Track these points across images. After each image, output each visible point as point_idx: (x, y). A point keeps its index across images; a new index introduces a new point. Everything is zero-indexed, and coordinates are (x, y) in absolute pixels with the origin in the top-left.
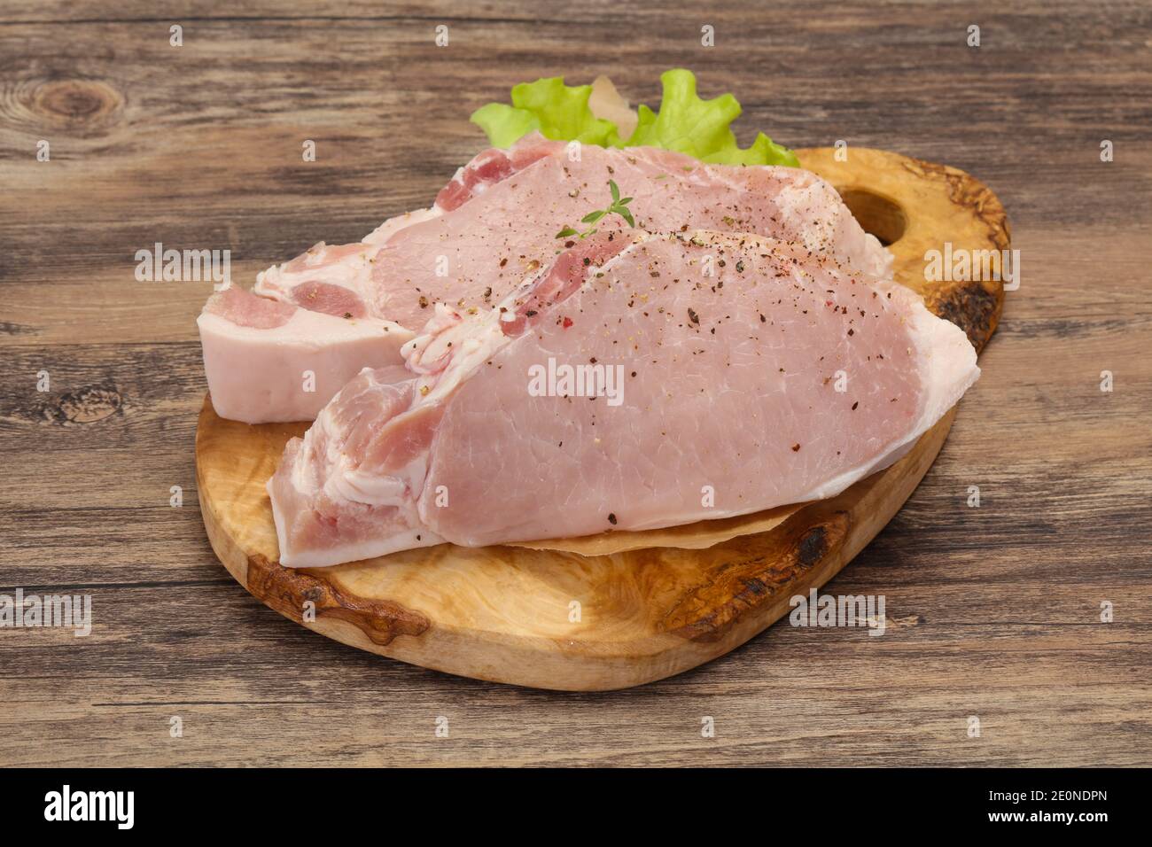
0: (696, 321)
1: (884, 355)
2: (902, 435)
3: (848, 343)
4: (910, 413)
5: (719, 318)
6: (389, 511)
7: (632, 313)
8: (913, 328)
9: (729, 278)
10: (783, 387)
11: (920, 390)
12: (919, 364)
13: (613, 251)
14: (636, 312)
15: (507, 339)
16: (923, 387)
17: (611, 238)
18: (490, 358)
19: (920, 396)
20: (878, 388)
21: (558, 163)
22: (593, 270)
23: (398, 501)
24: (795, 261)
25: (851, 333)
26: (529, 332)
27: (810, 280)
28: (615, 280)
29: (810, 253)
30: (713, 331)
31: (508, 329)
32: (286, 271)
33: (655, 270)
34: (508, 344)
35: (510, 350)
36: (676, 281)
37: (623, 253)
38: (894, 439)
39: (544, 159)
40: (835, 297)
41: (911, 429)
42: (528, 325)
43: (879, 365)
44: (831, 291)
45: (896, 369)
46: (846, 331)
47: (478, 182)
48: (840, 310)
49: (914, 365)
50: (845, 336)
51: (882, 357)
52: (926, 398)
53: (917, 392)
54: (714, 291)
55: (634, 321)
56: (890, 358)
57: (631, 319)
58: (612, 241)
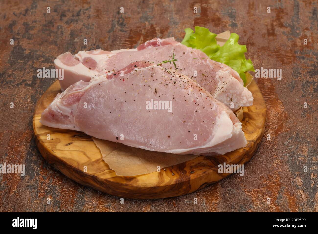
0: (156, 92)
1: (205, 122)
2: (201, 145)
3: (195, 114)
4: (205, 140)
5: (163, 94)
7: (141, 84)
8: (219, 117)
9: (171, 85)
10: (171, 119)
11: (211, 135)
12: (215, 128)
13: (144, 66)
14: (143, 84)
15: (106, 80)
16: (212, 134)
17: (145, 63)
18: (100, 83)
19: (211, 136)
20: (198, 129)
22: (136, 69)
23: (69, 115)
24: (192, 87)
25: (196, 111)
26: (113, 79)
27: (193, 92)
28: (141, 74)
29: (197, 86)
30: (159, 96)
31: (108, 77)
33: (153, 75)
34: (106, 81)
35: (106, 83)
36: (157, 80)
37: (147, 68)
38: (198, 145)
40: (198, 100)
41: (204, 145)
42: (113, 78)
43: (202, 123)
44: (197, 98)
45: (207, 127)
46: (196, 110)
48: (197, 104)
49: (213, 127)
50: (195, 112)
51: (203, 121)
52: (213, 138)
53: (210, 135)
54: (165, 86)
55: (141, 86)
56: (206, 123)
57: (140, 85)
58: (146, 64)
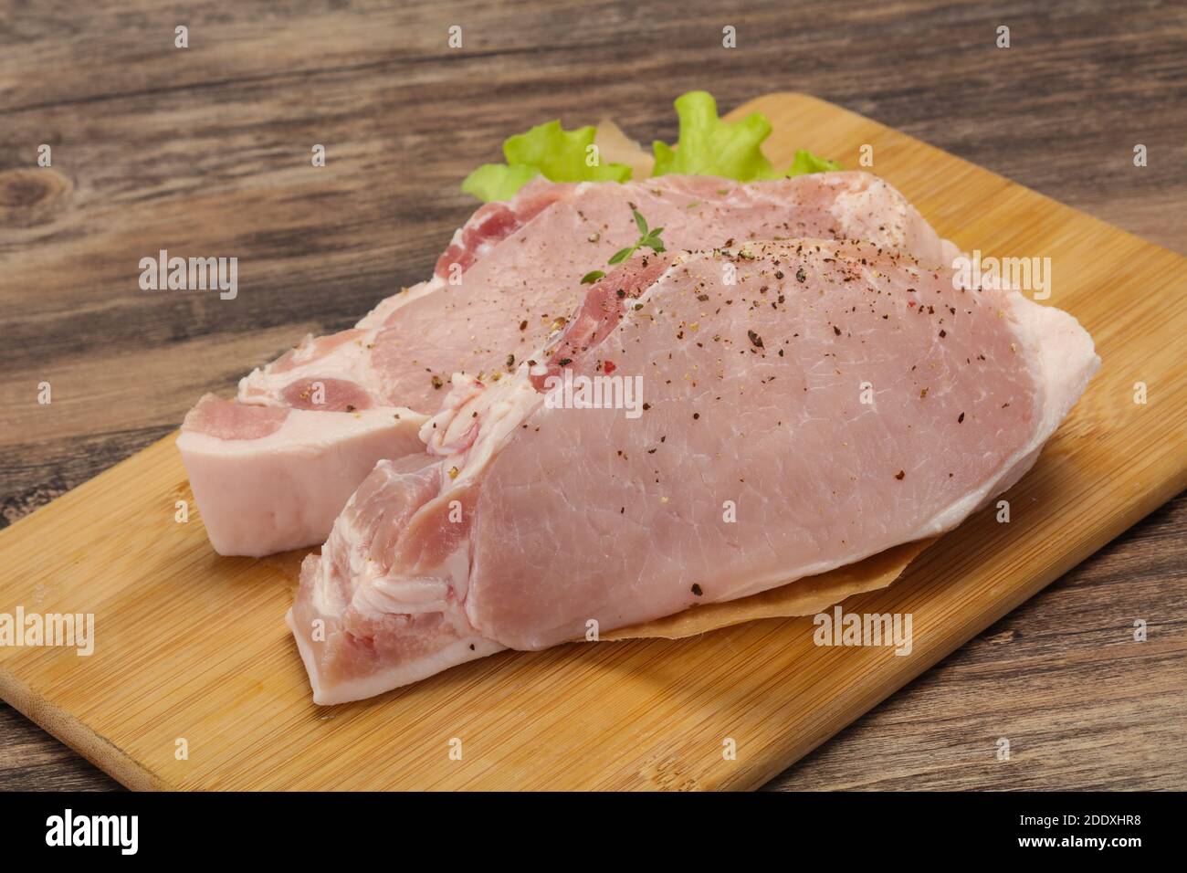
0: (759, 344)
1: (986, 356)
2: (1021, 445)
3: (941, 346)
4: (1026, 418)
5: (785, 338)
6: (432, 618)
7: (684, 346)
8: (1014, 321)
9: (791, 290)
11: (1034, 391)
12: (1028, 361)
13: (650, 279)
14: (688, 343)
15: (538, 396)
16: (1037, 386)
17: (644, 264)
18: (524, 420)
19: (1035, 397)
20: (984, 394)
21: (570, 207)
22: (629, 302)
23: (440, 605)
24: (864, 262)
25: (943, 334)
27: (885, 280)
28: (658, 311)
29: (880, 251)
30: (781, 353)
31: (539, 383)
32: (273, 372)
33: (703, 291)
34: (542, 400)
35: (546, 408)
36: (729, 302)
37: (662, 279)
38: (1013, 451)
39: (554, 205)
40: (917, 296)
41: (1030, 436)
43: (982, 368)
44: (911, 290)
45: (1003, 370)
46: (937, 332)
47: (481, 242)
48: (926, 310)
49: (1022, 363)
50: (936, 339)
51: (983, 358)
52: (1043, 399)
53: (1030, 394)
54: (775, 307)
55: (687, 354)
56: (993, 358)
57: (683, 353)
58: (649, 266)
